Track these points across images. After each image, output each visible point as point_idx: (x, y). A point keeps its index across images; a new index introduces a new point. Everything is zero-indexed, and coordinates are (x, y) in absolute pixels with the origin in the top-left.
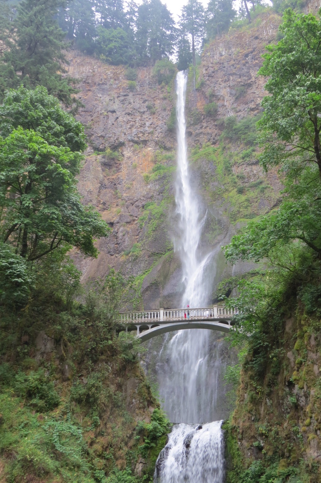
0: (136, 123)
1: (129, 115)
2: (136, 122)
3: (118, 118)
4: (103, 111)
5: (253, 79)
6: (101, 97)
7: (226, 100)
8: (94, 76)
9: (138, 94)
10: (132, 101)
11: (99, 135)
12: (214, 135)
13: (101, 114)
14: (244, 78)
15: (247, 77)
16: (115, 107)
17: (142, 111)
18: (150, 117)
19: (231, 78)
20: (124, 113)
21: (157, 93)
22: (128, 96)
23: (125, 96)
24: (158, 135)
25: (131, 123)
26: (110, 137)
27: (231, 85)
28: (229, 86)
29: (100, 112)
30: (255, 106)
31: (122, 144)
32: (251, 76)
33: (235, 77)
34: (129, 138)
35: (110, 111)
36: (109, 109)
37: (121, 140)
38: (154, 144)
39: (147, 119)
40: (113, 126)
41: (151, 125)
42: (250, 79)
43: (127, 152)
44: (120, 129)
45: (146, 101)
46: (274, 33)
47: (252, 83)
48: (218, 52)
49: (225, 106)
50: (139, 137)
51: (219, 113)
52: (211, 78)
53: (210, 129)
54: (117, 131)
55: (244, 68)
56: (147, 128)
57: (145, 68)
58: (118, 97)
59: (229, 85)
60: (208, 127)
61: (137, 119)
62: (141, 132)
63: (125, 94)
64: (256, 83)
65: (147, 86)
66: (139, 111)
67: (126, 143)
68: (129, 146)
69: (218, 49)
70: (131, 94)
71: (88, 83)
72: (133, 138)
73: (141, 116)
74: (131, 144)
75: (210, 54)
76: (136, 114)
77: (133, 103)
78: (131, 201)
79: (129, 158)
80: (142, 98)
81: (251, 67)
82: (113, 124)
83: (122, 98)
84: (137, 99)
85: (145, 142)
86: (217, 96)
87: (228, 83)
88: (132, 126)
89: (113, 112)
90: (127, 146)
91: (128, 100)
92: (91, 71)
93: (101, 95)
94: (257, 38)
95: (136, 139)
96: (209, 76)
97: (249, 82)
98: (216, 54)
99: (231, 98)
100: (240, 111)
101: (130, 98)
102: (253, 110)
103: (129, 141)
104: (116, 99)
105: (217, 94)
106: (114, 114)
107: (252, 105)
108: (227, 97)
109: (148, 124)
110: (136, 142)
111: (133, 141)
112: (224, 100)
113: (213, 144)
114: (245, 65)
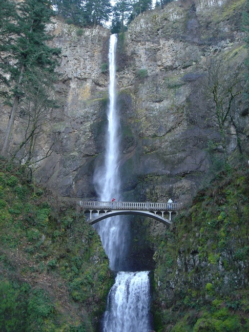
1: (76, 59)
2: (81, 65)
3: (68, 61)
5: (161, 46)
8: (54, 31)
9: (83, 46)
12: (132, 79)
14: (156, 44)
15: (158, 44)
16: (67, 53)
17: (85, 58)
18: (90, 63)
19: (147, 43)
20: (73, 58)
21: (96, 47)
22: (76, 47)
23: (74, 46)
24: (94, 76)
26: (62, 74)
30: (161, 64)
31: (70, 79)
32: (160, 43)
33: (149, 43)
34: (75, 75)
35: (64, 56)
37: (70, 76)
38: (91, 81)
39: (88, 64)
40: (65, 66)
41: (90, 68)
43: (73, 85)
44: (69, 69)
45: (88, 51)
46: (177, 18)
48: (139, 25)
49: (141, 61)
50: (81, 76)
51: (137, 65)
52: (133, 41)
53: (130, 75)
54: (67, 70)
55: (156, 38)
56: (87, 70)
57: (89, 30)
58: (70, 47)
59: (145, 47)
60: (128, 73)
61: (82, 63)
62: (83, 72)
64: (163, 49)
65: (90, 42)
66: (83, 58)
67: (72, 78)
69: (140, 23)
70: (78, 46)
72: (77, 76)
73: (84, 62)
74: (76, 79)
75: (134, 26)
76: (81, 60)
77: (79, 52)
78: (73, 118)
79: (74, 89)
80: (85, 49)
81: (161, 38)
83: (72, 48)
84: (83, 50)
85: (85, 79)
88: (78, 67)
89: (66, 56)
90: (73, 81)
91: (76, 50)
92: (52, 27)
93: (58, 44)
94: (166, 19)
95: (79, 77)
97: (159, 47)
99: (145, 56)
100: (151, 66)
101: (78, 48)
102: (159, 66)
103: (75, 77)
104: (68, 48)
105: (137, 53)
106: (66, 58)
107: (159, 63)
108: (143, 56)
109: (88, 67)
110: (79, 79)
111: (77, 78)
112: (141, 57)
113: (131, 85)
114: (157, 36)
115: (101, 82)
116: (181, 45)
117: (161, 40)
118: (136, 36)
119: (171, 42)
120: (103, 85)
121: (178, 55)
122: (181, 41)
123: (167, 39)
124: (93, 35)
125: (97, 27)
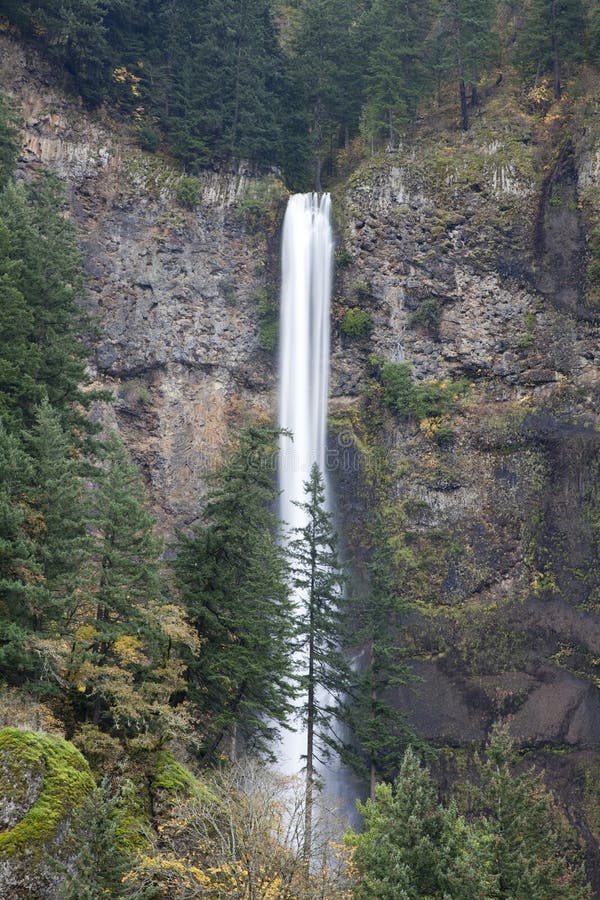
0: (193, 322)
1: (179, 299)
2: (195, 319)
3: (155, 304)
4: (124, 282)
5: (459, 292)
6: (118, 243)
7: (393, 317)
8: (101, 176)
9: (202, 251)
10: (188, 267)
11: (114, 342)
12: (355, 378)
13: (120, 288)
14: (441, 284)
15: (448, 284)
16: (151, 275)
17: (209, 295)
18: (224, 312)
19: (412, 271)
20: (169, 294)
21: (244, 254)
22: (181, 252)
23: (173, 251)
24: (235, 357)
25: (183, 321)
26: (137, 349)
27: (409, 285)
28: (404, 286)
29: (117, 284)
30: (456, 355)
31: (160, 366)
32: (455, 283)
33: (419, 271)
34: (177, 355)
35: (140, 285)
36: (138, 281)
37: (160, 357)
38: (226, 375)
39: (218, 316)
40: (146, 322)
41: (225, 330)
42: (452, 290)
43: (170, 387)
44: (159, 332)
45: (219, 270)
46: (515, 192)
47: (454, 298)
48: (388, 191)
49: (391, 328)
50: (196, 357)
51: (373, 337)
52: (367, 253)
53: (349, 363)
54: (154, 334)
55: (443, 259)
56: (216, 338)
57: (216, 177)
58: (160, 251)
59: (404, 282)
60: (345, 357)
61: (198, 314)
62: (203, 345)
63: (175, 247)
64: (463, 301)
65: (222, 229)
66: (202, 296)
67: (169, 365)
68: (175, 374)
69: (389, 182)
70: (188, 248)
71: (86, 194)
72: (184, 356)
73: (206, 307)
74: (180, 368)
75: (371, 191)
76: (194, 299)
77: (190, 273)
78: (186, 517)
79: (175, 404)
80: (209, 262)
81: (458, 262)
82: (145, 319)
83: (168, 257)
84: (200, 264)
85: (208, 368)
86: (376, 299)
87: (403, 278)
88: (186, 328)
89: (147, 287)
90: (170, 373)
91: (180, 264)
92: (92, 160)
93: (119, 239)
94: (476, 188)
95: (191, 359)
96: (362, 248)
97: (450, 295)
98: (383, 196)
99: (404, 314)
100: (422, 351)
101: (184, 258)
102: (448, 359)
103: (176, 361)
104: (155, 259)
105: (378, 296)
106: (148, 293)
107: (449, 350)
108: (397, 310)
109: (219, 327)
110: (189, 365)
111: (183, 362)
112: (388, 314)
113: (352, 394)
114: (445, 252)
115: (256, 378)
116: (522, 301)
117: (456, 270)
118: (378, 234)
119: (491, 283)
120: (260, 385)
121: (510, 335)
122: (522, 287)
123: (479, 272)
124: (231, 200)
125: (241, 170)
